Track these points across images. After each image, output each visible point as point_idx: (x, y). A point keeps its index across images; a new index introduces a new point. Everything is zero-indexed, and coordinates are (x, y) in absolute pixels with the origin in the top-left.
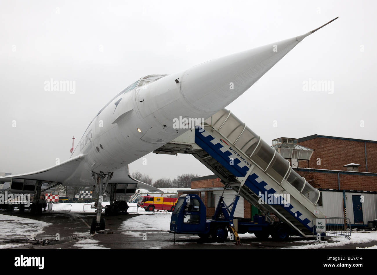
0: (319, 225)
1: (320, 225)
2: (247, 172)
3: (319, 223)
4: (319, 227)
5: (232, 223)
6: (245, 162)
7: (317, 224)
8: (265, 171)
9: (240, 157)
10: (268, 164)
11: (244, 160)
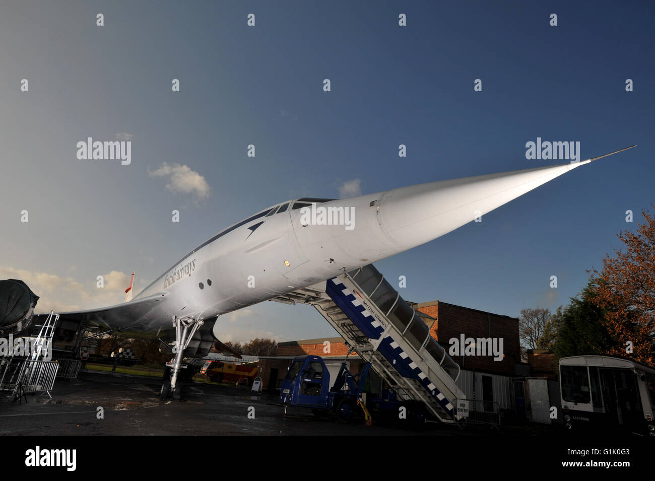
0: (461, 408)
1: (463, 408)
2: (381, 334)
3: (462, 405)
4: (460, 410)
5: (361, 397)
6: (380, 321)
7: (459, 406)
8: (403, 334)
9: (375, 313)
10: (406, 326)
11: (378, 318)
